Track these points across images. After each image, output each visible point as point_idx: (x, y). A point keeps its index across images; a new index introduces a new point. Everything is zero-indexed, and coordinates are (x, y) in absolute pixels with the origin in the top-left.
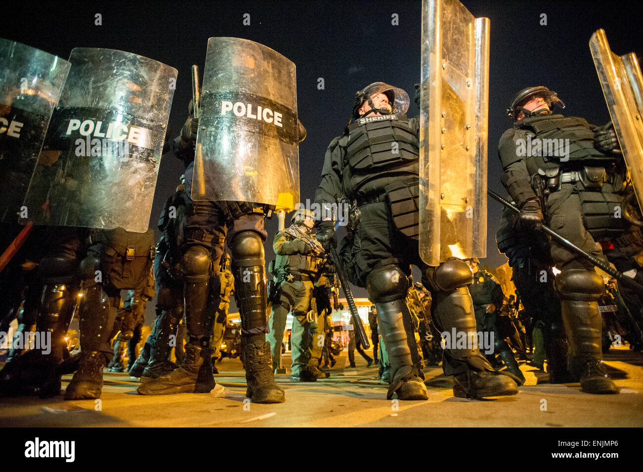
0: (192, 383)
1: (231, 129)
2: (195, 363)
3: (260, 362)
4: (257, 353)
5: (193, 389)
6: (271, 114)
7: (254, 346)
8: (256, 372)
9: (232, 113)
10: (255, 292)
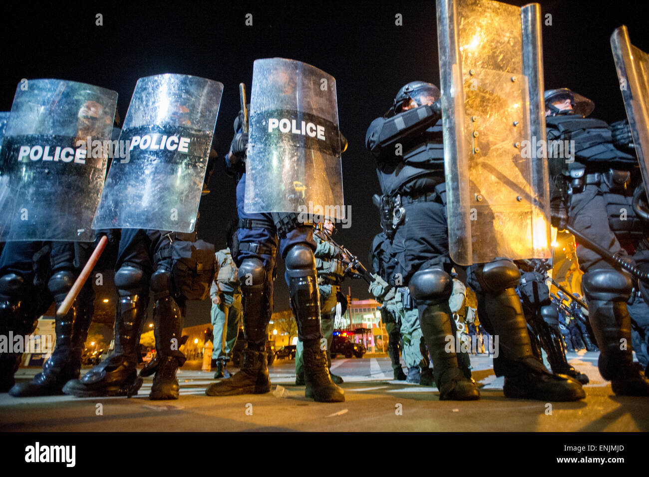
0: (252, 385)
1: (278, 145)
2: (253, 366)
3: (318, 366)
4: (315, 358)
5: (253, 390)
6: (314, 128)
7: (311, 351)
8: (316, 374)
9: (278, 129)
10: (309, 301)
